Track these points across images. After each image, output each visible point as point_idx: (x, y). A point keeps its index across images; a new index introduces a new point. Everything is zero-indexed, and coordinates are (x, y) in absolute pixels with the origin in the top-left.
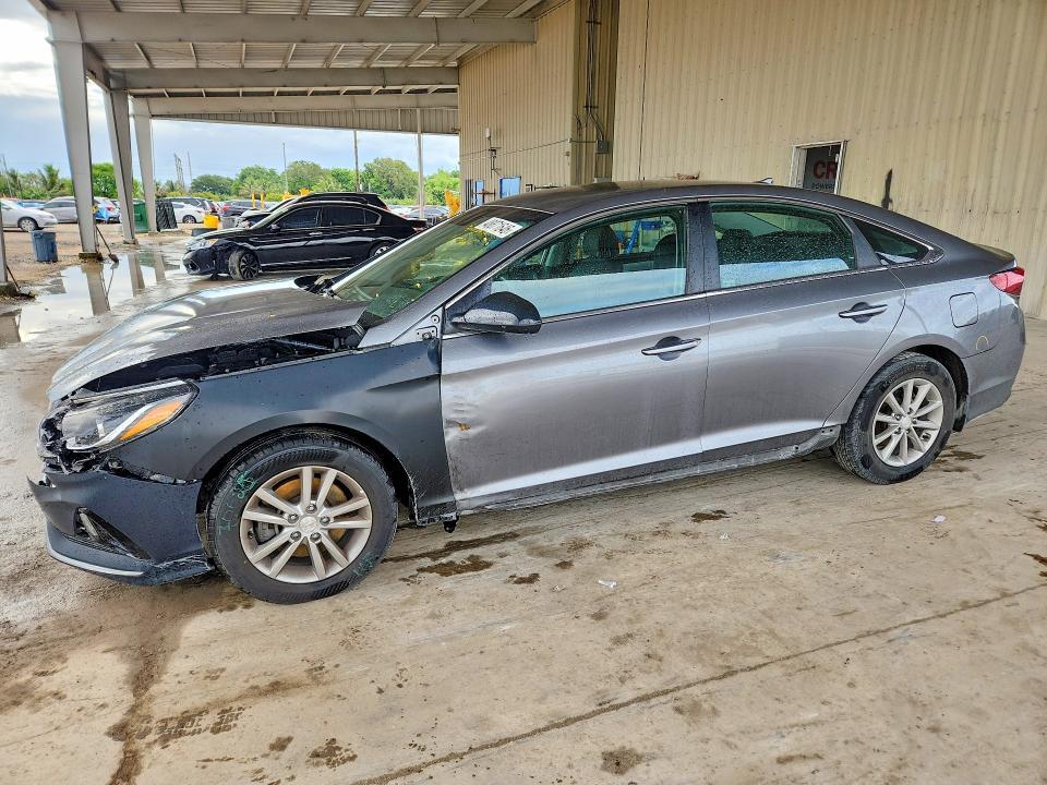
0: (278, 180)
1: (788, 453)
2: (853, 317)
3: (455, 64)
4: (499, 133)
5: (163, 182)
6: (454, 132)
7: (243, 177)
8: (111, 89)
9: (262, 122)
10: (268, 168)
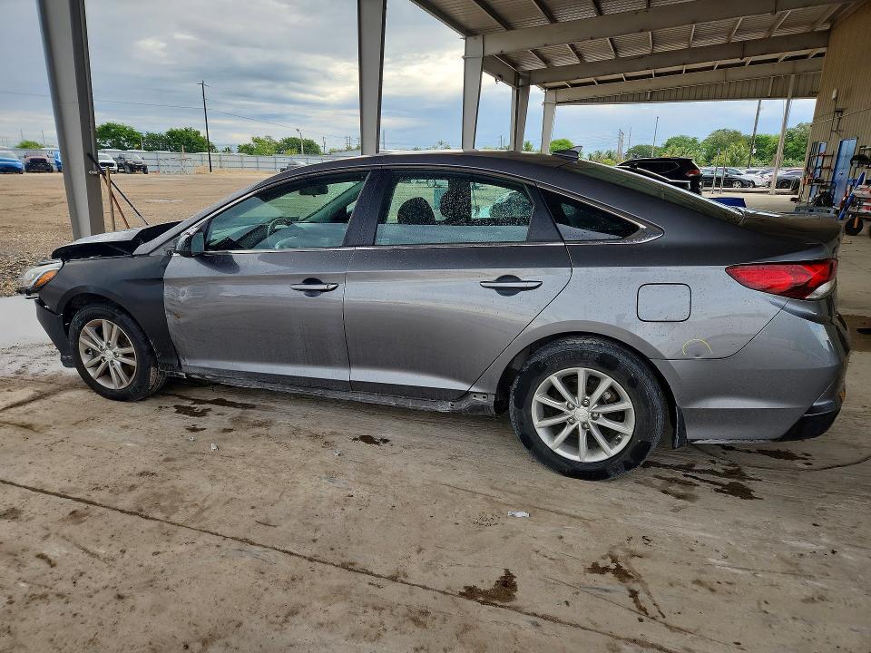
0: (698, 147)
1: (445, 407)
2: (497, 289)
3: (827, 27)
4: (848, 94)
5: (604, 152)
6: (811, 95)
7: (668, 145)
8: (518, 86)
9: (639, 101)
10: (691, 136)
